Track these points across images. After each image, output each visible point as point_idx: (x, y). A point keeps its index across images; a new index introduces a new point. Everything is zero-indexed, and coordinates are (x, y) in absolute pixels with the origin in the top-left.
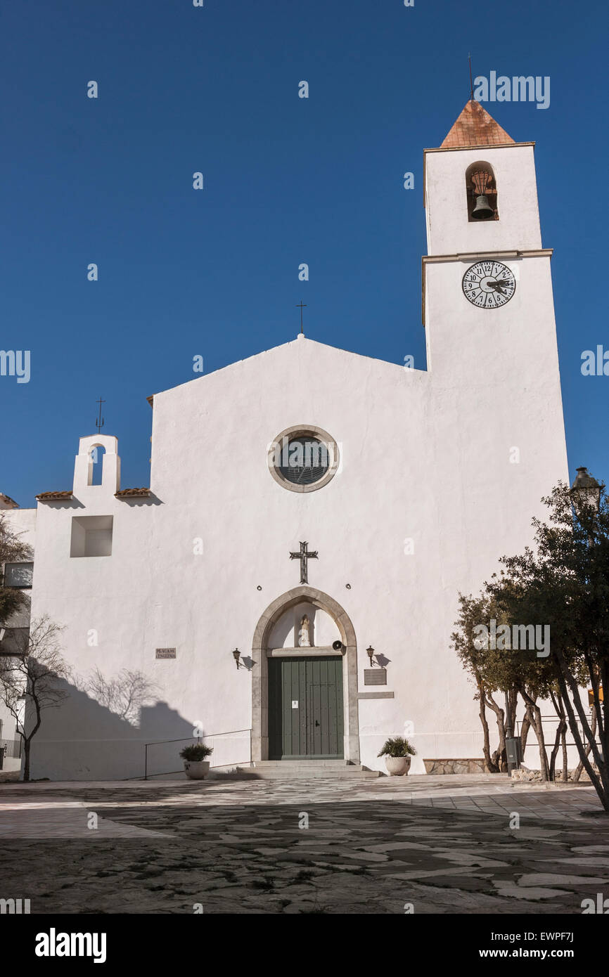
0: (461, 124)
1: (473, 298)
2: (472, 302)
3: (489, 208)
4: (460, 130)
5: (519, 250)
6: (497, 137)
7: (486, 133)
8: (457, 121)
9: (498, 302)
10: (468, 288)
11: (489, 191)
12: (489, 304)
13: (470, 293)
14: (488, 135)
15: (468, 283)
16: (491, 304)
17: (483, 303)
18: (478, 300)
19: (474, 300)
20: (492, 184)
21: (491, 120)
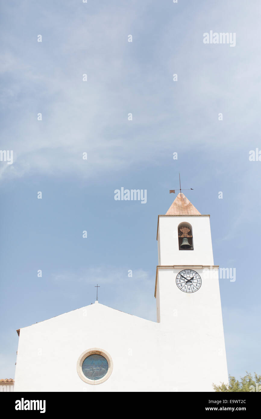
0: (176, 204)
1: (181, 287)
2: (181, 289)
3: (189, 244)
4: (175, 206)
5: (203, 265)
6: (192, 211)
7: (187, 209)
8: (174, 202)
9: (193, 290)
10: (179, 282)
11: (188, 236)
12: (189, 291)
13: (180, 285)
14: (188, 209)
15: (178, 280)
16: (190, 291)
17: (186, 290)
18: (184, 288)
19: (181, 288)
20: (190, 233)
21: (190, 203)
